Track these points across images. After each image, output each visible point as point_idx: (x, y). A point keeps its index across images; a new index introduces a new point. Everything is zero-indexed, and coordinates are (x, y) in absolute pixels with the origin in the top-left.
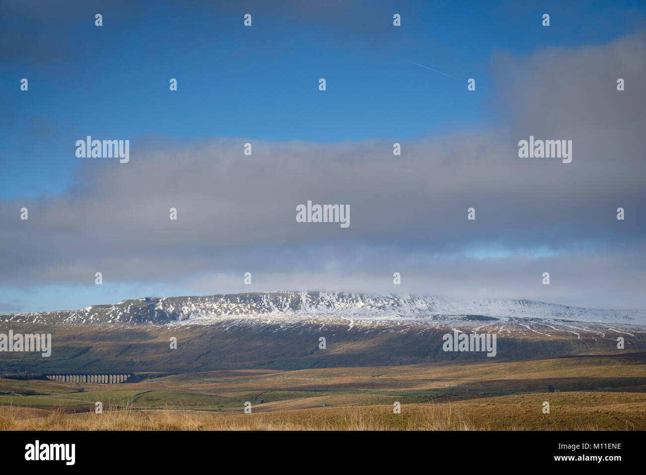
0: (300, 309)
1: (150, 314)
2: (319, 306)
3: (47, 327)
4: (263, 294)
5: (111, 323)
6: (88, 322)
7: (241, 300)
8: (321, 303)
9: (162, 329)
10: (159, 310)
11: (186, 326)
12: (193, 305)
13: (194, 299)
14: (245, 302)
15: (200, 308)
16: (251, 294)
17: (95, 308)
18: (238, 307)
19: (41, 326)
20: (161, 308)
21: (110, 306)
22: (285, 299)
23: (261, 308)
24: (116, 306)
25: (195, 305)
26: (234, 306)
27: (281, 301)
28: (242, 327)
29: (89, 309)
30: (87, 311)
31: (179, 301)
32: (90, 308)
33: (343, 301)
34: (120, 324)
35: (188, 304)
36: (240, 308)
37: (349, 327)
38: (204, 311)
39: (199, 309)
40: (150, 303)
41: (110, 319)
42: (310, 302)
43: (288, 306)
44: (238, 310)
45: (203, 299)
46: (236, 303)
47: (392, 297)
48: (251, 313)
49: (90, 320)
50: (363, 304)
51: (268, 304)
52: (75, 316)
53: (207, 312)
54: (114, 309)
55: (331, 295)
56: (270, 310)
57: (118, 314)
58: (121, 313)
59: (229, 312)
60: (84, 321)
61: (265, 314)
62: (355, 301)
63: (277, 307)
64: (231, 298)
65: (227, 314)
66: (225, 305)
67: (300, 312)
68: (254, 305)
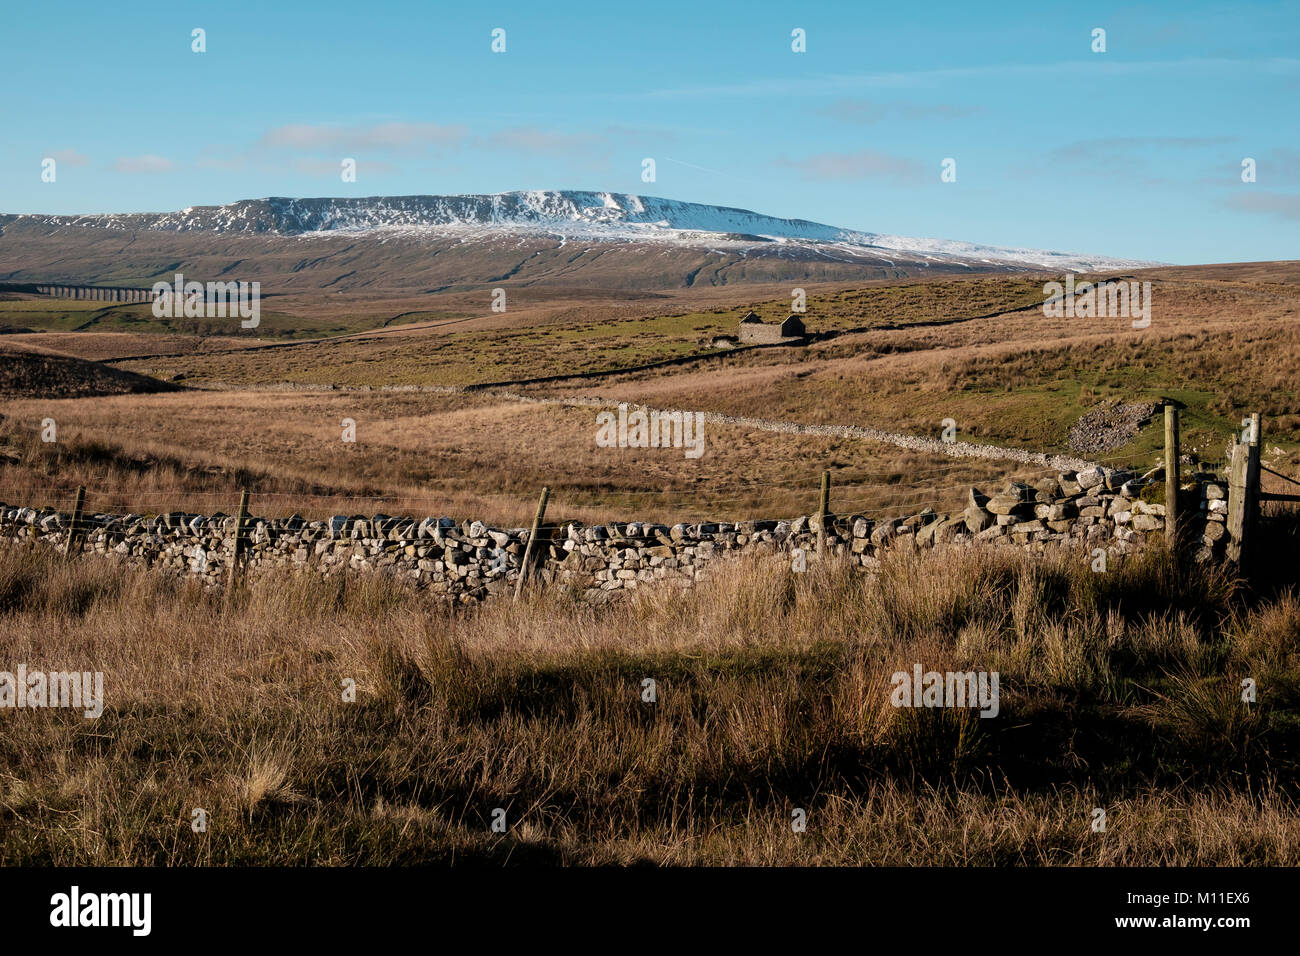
0: (491, 220)
1: (275, 220)
2: (516, 217)
3: (125, 233)
4: (438, 198)
5: (218, 232)
6: (185, 229)
7: (406, 205)
8: (520, 213)
9: (289, 241)
10: (289, 217)
11: (325, 237)
12: (338, 210)
13: (341, 203)
14: (412, 208)
15: (348, 215)
16: (419, 197)
17: (196, 211)
18: (402, 215)
19: (117, 233)
20: (292, 213)
21: (218, 208)
22: (469, 206)
23: (435, 218)
24: (227, 207)
25: (341, 211)
26: (397, 213)
27: (463, 208)
28: (406, 241)
29: (188, 211)
30: (184, 214)
31: (319, 205)
32: (190, 210)
33: (550, 212)
34: (232, 233)
35: (331, 208)
36: (405, 216)
37: (561, 244)
38: (354, 219)
39: (346, 216)
40: (277, 206)
41: (216, 225)
42: (505, 211)
43: (473, 216)
44: (402, 219)
45: (353, 202)
46: (402, 210)
47: (619, 208)
48: (422, 224)
49: (188, 227)
50: (578, 216)
51: (445, 213)
52: (167, 220)
53: (357, 221)
54: (224, 212)
55: (534, 203)
56: (448, 220)
57: (229, 219)
58: (233, 218)
59: (389, 221)
60: (180, 227)
61: (441, 226)
62: (567, 212)
63: (458, 216)
64: (394, 202)
65: (386, 224)
66: (384, 212)
67: (491, 224)
68: (426, 213)
